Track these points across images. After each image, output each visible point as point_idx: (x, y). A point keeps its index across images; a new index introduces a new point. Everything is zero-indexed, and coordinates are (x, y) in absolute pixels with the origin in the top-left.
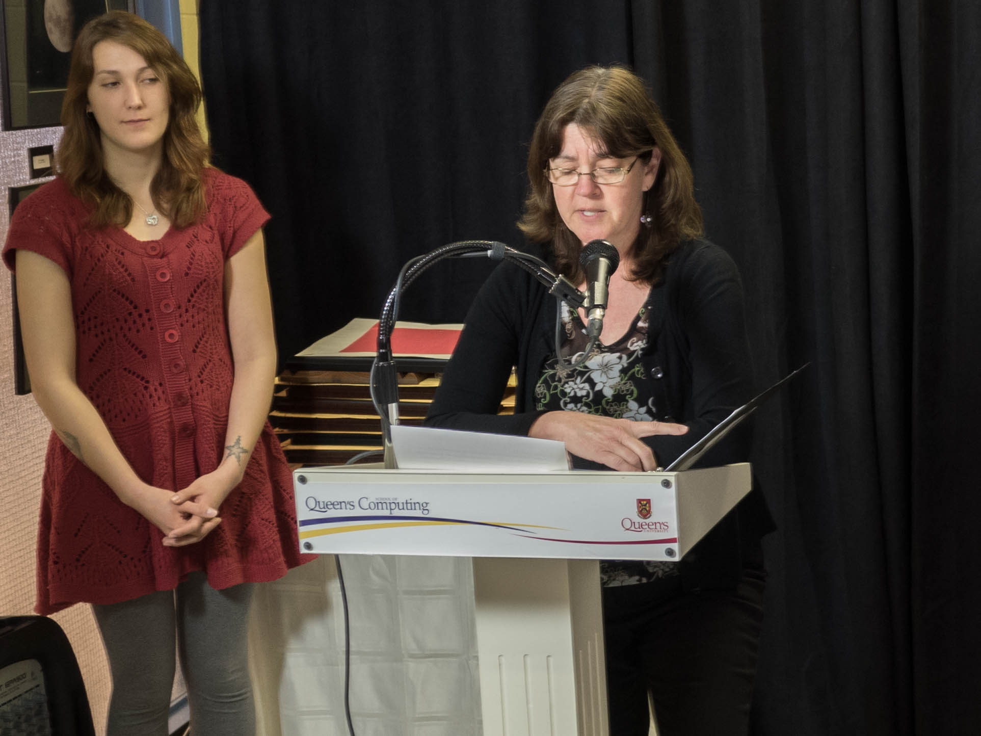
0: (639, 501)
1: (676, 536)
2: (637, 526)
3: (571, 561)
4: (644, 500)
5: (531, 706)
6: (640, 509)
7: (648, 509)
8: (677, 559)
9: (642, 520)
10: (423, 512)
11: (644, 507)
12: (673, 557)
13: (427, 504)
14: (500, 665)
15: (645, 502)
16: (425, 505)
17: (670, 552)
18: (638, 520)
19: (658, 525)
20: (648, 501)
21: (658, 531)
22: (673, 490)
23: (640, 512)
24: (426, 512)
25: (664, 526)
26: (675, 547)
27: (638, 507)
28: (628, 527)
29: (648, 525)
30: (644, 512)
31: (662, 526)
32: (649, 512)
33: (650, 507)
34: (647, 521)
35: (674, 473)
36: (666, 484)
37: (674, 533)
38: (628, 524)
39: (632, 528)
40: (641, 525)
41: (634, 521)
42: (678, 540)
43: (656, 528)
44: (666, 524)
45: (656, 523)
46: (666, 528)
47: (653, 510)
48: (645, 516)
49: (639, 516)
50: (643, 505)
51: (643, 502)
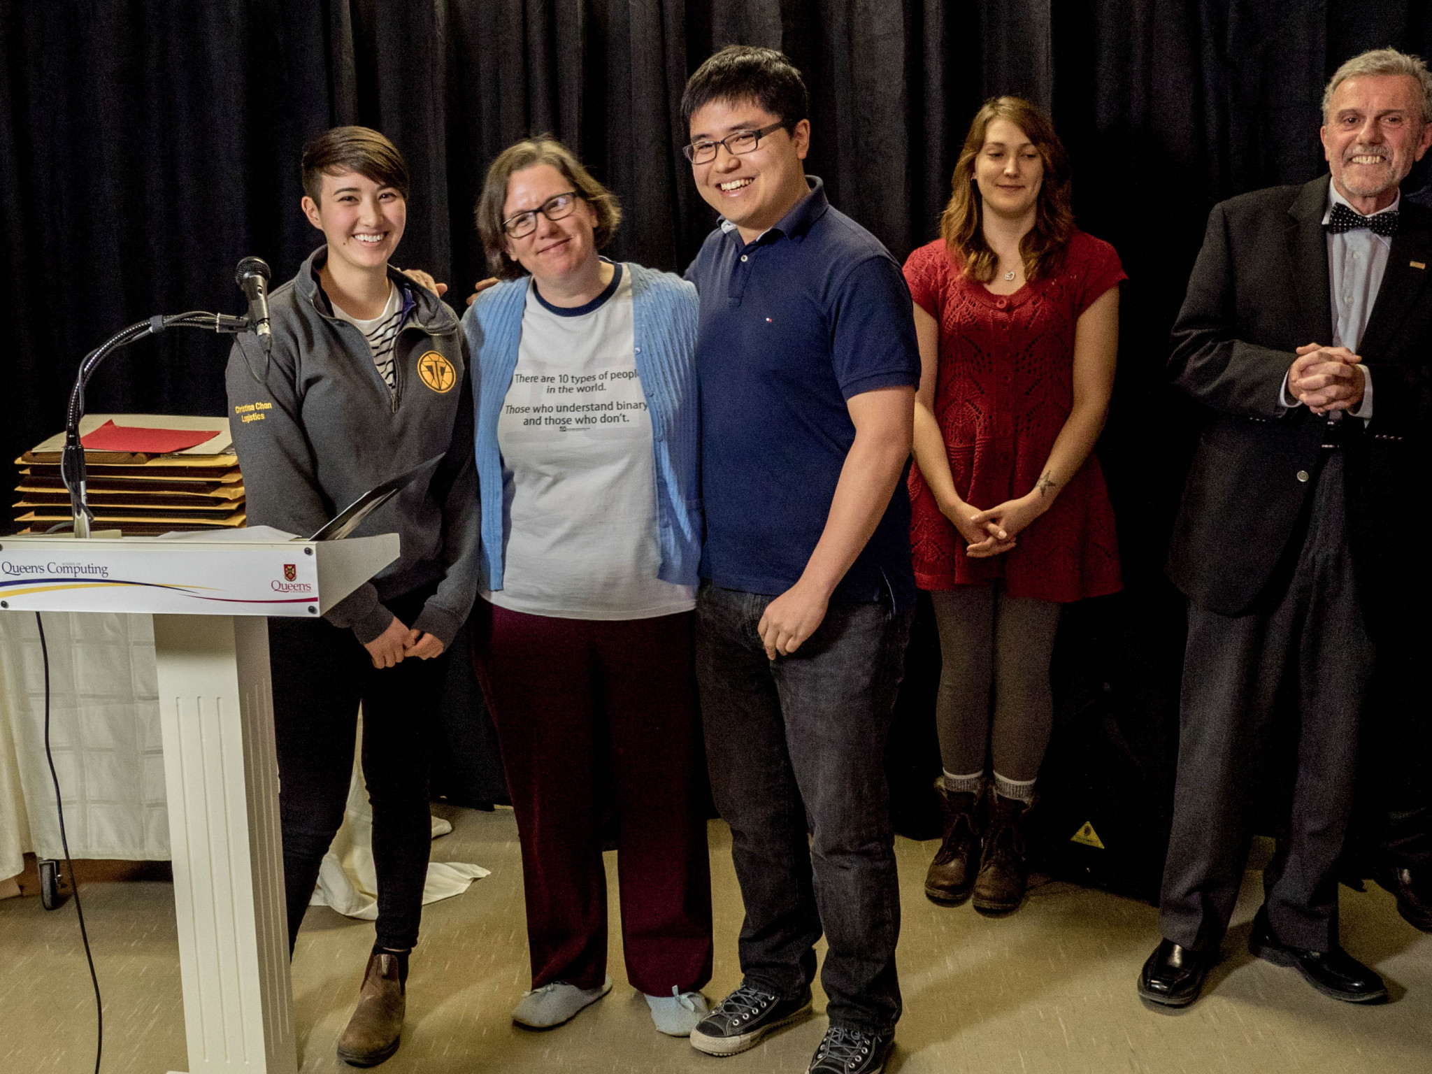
0: (286, 566)
1: (317, 595)
2: (284, 587)
3: (235, 617)
4: (290, 565)
5: (204, 740)
6: (287, 573)
7: (293, 573)
8: (318, 615)
9: (288, 583)
10: (103, 575)
11: (290, 572)
13: (106, 568)
14: (177, 706)
15: (291, 567)
16: (104, 569)
17: (312, 610)
18: (284, 581)
19: (302, 586)
20: (294, 566)
21: (303, 592)
22: (314, 557)
23: (287, 575)
24: (105, 575)
25: (307, 587)
26: (316, 605)
27: (285, 571)
28: (277, 588)
29: (294, 587)
30: (290, 575)
32: (294, 575)
33: (295, 571)
34: (293, 583)
35: (315, 543)
36: (308, 552)
37: (315, 593)
38: (276, 586)
39: (281, 589)
40: (288, 587)
41: (281, 583)
42: (319, 600)
43: (300, 589)
44: (308, 585)
45: (300, 585)
46: (309, 589)
47: (297, 574)
48: (291, 579)
49: (286, 578)
50: (289, 569)
51: (289, 567)
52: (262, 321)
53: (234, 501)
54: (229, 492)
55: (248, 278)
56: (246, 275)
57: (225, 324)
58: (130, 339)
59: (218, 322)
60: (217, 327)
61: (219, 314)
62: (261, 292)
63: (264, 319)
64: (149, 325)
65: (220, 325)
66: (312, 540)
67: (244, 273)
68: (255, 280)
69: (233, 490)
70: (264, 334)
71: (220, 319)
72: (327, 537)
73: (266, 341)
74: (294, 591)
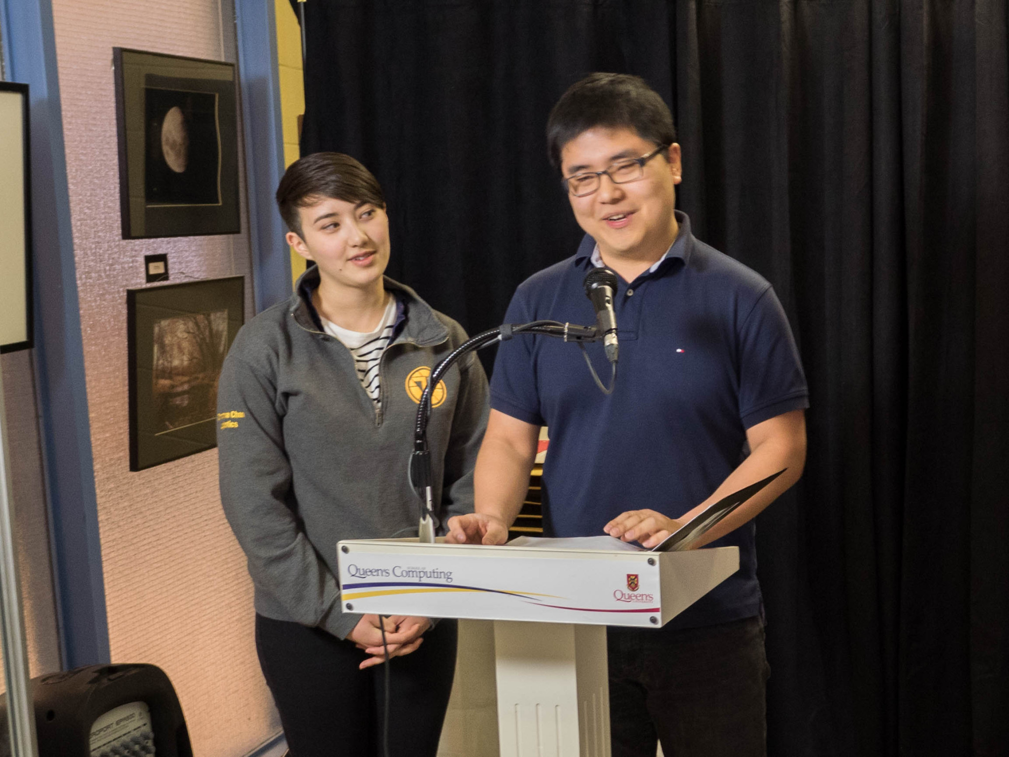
0: (629, 576)
1: (658, 606)
2: (627, 597)
3: (576, 625)
4: (633, 575)
5: (541, 747)
6: (630, 583)
7: (636, 583)
8: (659, 625)
9: (631, 592)
10: (447, 580)
11: (633, 582)
12: (657, 624)
13: (451, 573)
14: (516, 712)
15: (634, 577)
16: (449, 574)
17: (654, 620)
18: (627, 591)
19: (644, 597)
20: (636, 576)
21: (645, 602)
22: (657, 567)
23: (629, 585)
24: (449, 580)
25: (649, 597)
26: (658, 615)
27: (628, 581)
28: (619, 598)
29: (637, 597)
30: (633, 585)
31: (648, 598)
32: (636, 585)
33: (637, 581)
34: (635, 593)
35: (659, 553)
36: (651, 563)
37: (657, 604)
38: (619, 595)
39: (623, 599)
40: (630, 597)
41: (624, 593)
42: (660, 610)
43: (642, 599)
44: (651, 596)
45: (643, 595)
46: (651, 599)
47: (640, 583)
48: (633, 589)
49: (628, 588)
50: (632, 579)
51: (632, 577)
52: (610, 331)
55: (596, 288)
56: (595, 285)
57: (573, 333)
58: (479, 346)
59: (566, 331)
60: (565, 336)
61: (567, 324)
62: (608, 302)
63: (611, 330)
64: (498, 333)
65: (568, 335)
67: (592, 283)
68: (604, 290)
70: (612, 345)
71: (569, 329)
72: (670, 548)
73: (613, 352)
74: (636, 601)
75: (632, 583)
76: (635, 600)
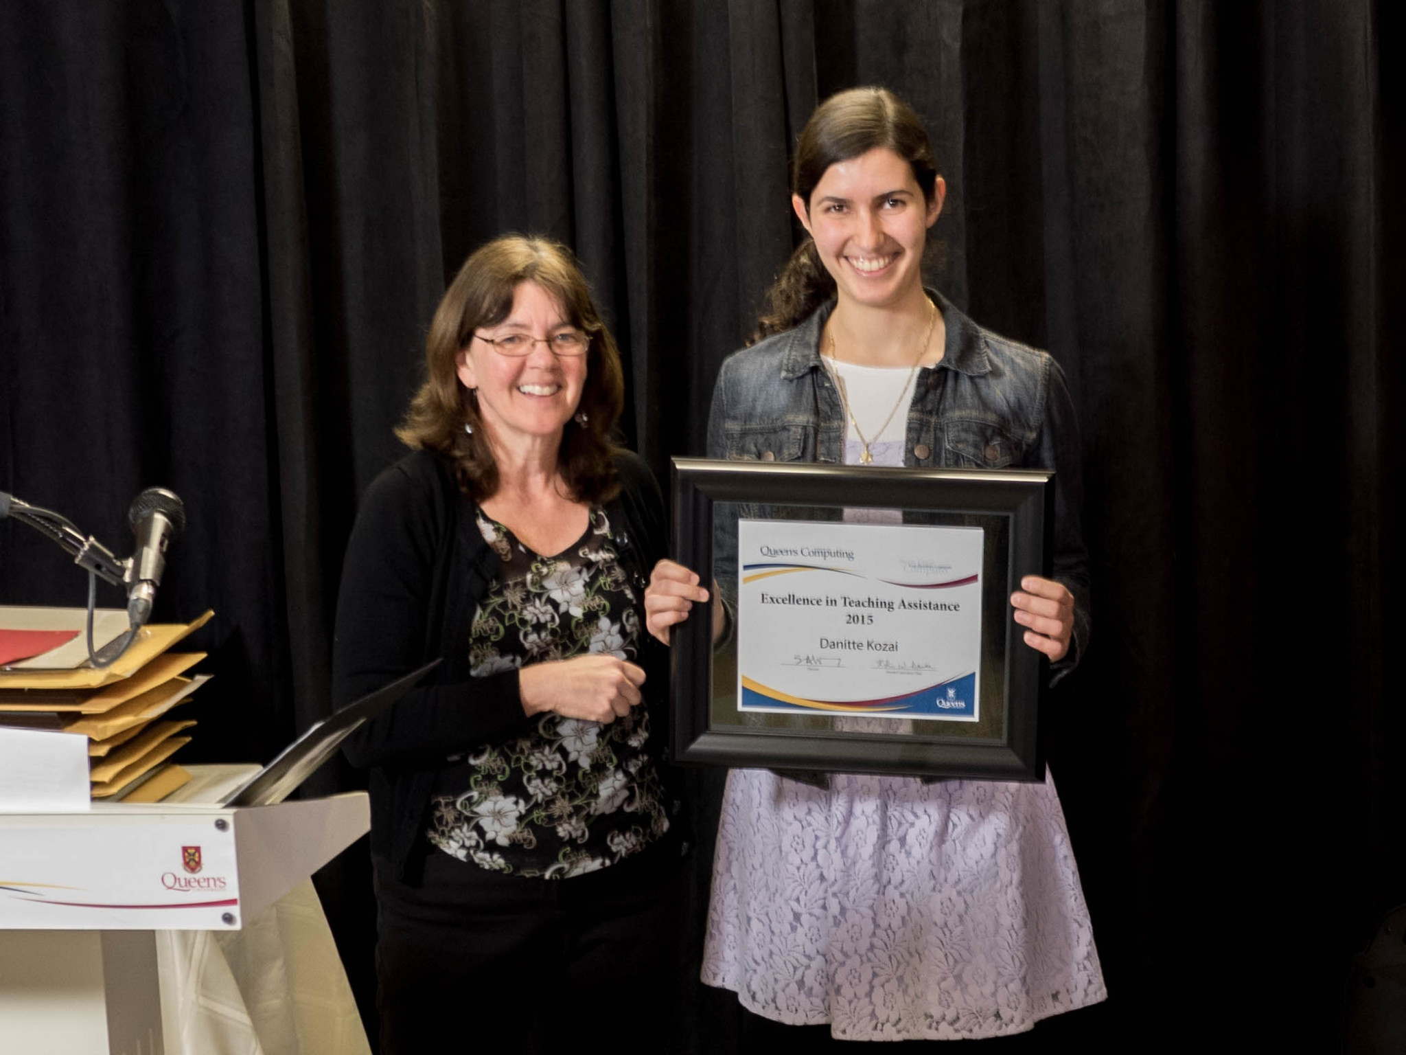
0: (185, 849)
1: (235, 894)
2: (183, 883)
3: (103, 932)
4: (191, 848)
6: (187, 860)
7: (197, 859)
8: (237, 926)
9: (189, 875)
11: (192, 858)
12: (232, 925)
15: (193, 851)
17: (228, 919)
18: (183, 874)
19: (212, 882)
20: (198, 849)
21: (212, 890)
22: (230, 833)
23: (187, 864)
25: (220, 882)
26: (235, 910)
27: (184, 857)
28: (171, 885)
29: (199, 882)
30: (192, 864)
31: (218, 883)
32: (198, 863)
33: (200, 856)
34: (197, 876)
35: (232, 811)
36: (221, 825)
38: (169, 881)
39: (177, 886)
40: (188, 882)
41: (178, 876)
42: (239, 902)
43: (209, 886)
44: (222, 880)
45: (208, 879)
46: (222, 885)
47: (203, 861)
48: (193, 870)
49: (185, 869)
50: (189, 854)
51: (190, 851)
53: (103, 742)
54: (95, 728)
66: (226, 807)
69: (100, 725)
72: (250, 800)
74: (198, 890)
75: (190, 860)
76: (198, 887)
